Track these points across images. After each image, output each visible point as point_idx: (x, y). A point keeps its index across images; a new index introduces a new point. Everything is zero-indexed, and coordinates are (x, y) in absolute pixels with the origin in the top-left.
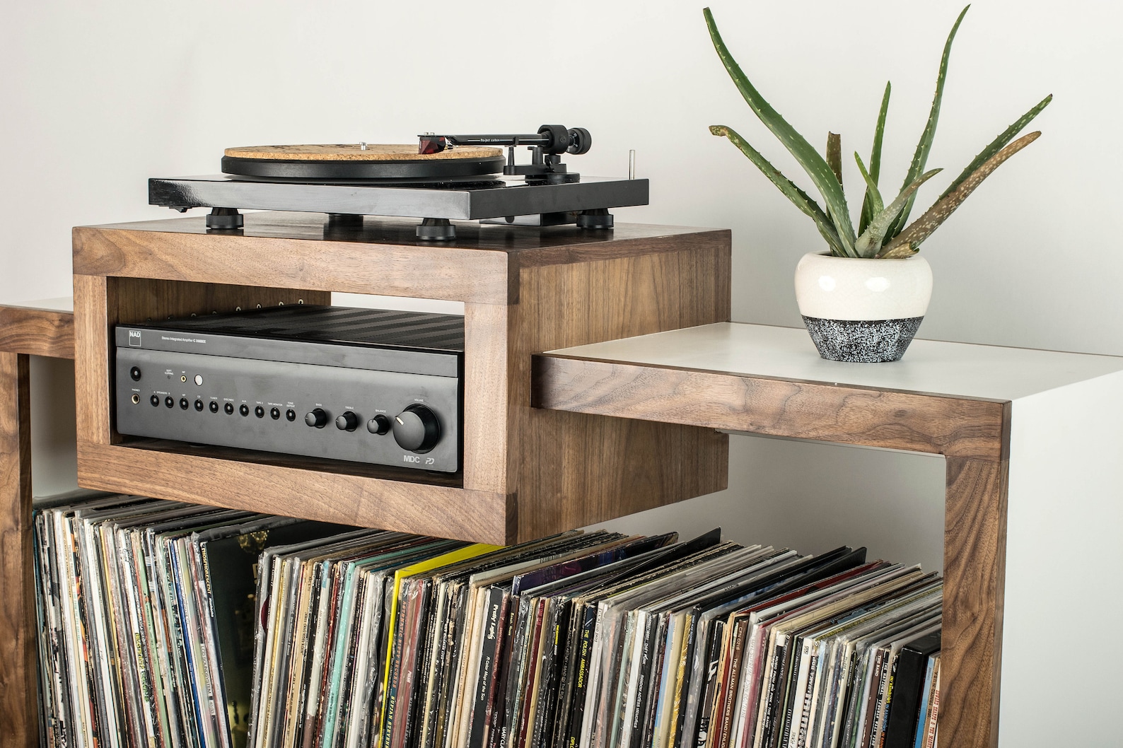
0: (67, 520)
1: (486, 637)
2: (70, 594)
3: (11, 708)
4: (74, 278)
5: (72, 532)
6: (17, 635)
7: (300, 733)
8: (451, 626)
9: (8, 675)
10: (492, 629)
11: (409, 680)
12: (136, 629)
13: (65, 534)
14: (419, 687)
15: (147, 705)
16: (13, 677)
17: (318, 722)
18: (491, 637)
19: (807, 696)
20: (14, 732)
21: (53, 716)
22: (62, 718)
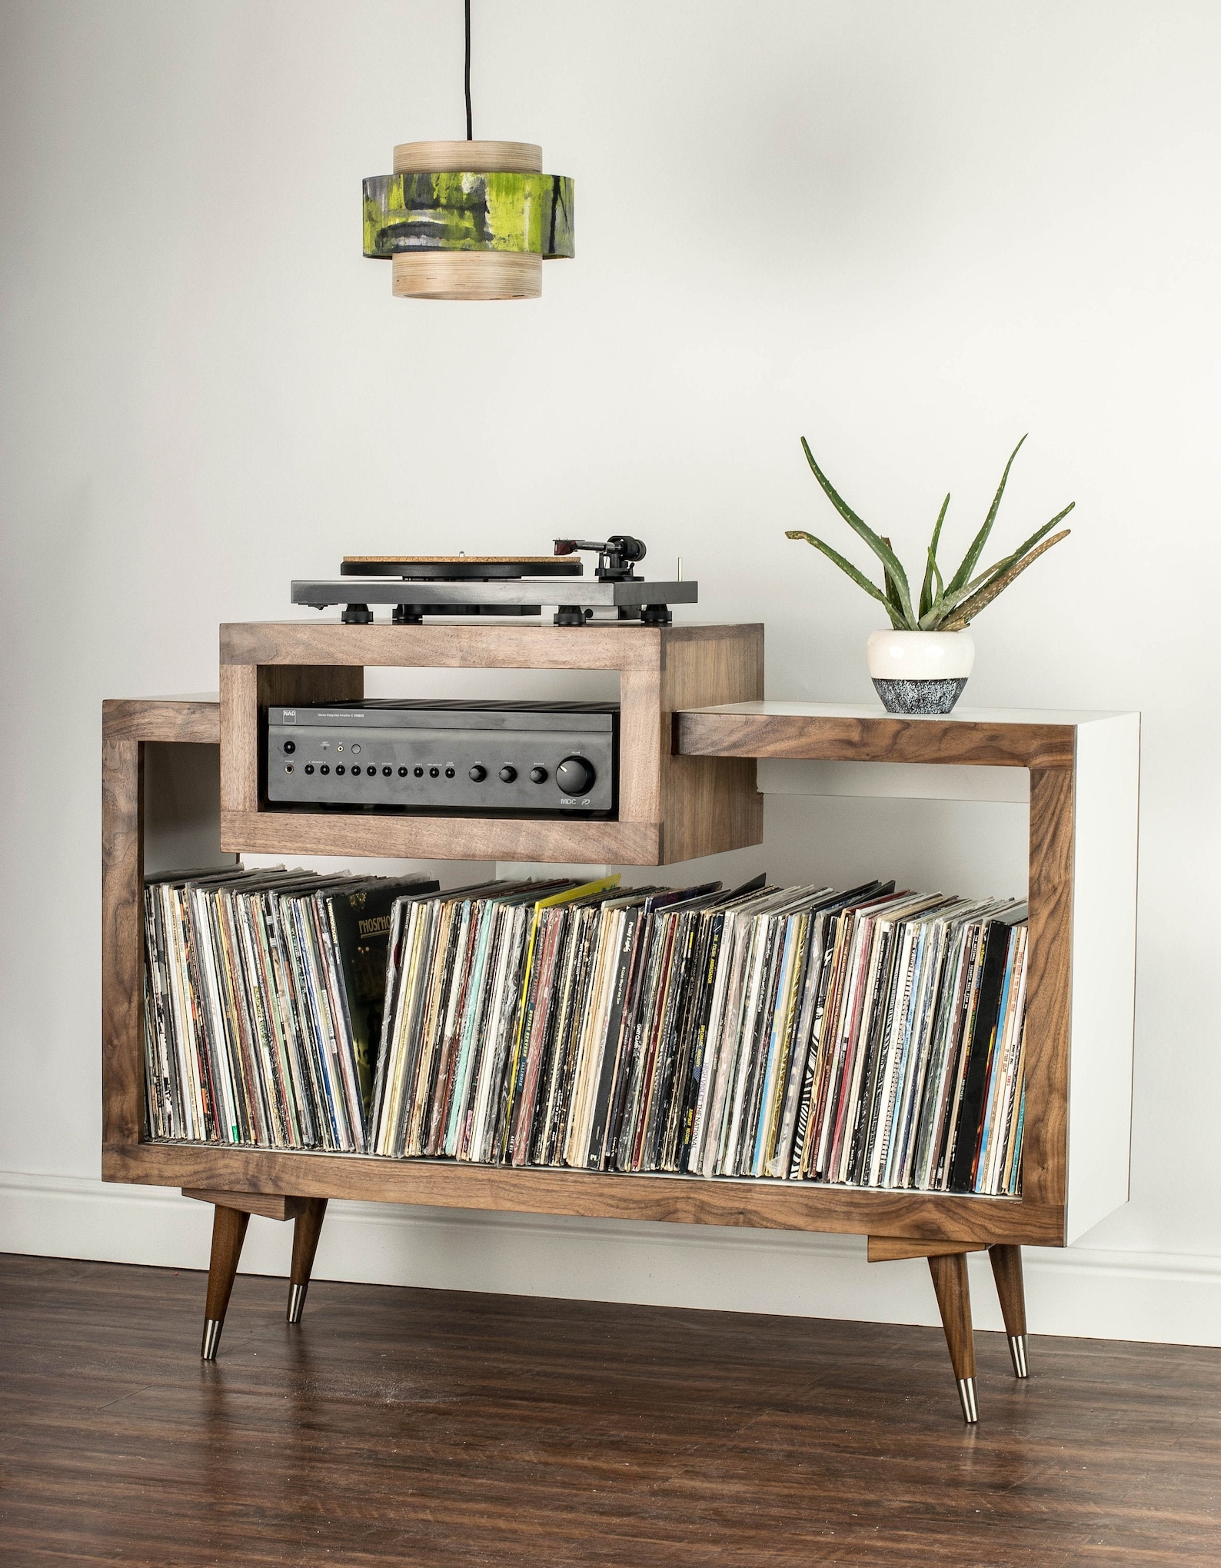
0: (176, 891)
1: (622, 951)
2: (178, 960)
3: (121, 1067)
4: (221, 668)
5: (181, 902)
6: (130, 998)
7: (437, 1054)
8: (587, 945)
9: (118, 1037)
10: (627, 944)
11: (545, 996)
12: (254, 982)
13: (173, 905)
14: (555, 999)
15: (265, 1051)
16: (124, 1038)
17: (455, 1042)
18: (626, 950)
19: (910, 969)
20: (123, 1089)
21: (155, 1075)
22: (166, 1074)
